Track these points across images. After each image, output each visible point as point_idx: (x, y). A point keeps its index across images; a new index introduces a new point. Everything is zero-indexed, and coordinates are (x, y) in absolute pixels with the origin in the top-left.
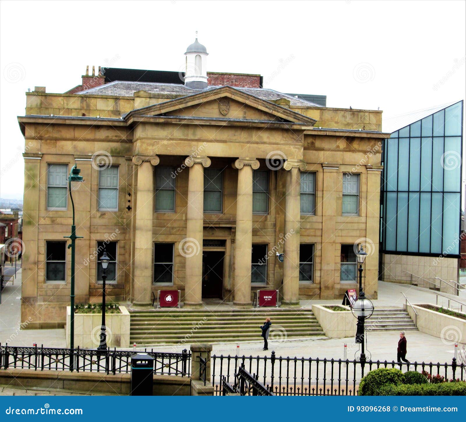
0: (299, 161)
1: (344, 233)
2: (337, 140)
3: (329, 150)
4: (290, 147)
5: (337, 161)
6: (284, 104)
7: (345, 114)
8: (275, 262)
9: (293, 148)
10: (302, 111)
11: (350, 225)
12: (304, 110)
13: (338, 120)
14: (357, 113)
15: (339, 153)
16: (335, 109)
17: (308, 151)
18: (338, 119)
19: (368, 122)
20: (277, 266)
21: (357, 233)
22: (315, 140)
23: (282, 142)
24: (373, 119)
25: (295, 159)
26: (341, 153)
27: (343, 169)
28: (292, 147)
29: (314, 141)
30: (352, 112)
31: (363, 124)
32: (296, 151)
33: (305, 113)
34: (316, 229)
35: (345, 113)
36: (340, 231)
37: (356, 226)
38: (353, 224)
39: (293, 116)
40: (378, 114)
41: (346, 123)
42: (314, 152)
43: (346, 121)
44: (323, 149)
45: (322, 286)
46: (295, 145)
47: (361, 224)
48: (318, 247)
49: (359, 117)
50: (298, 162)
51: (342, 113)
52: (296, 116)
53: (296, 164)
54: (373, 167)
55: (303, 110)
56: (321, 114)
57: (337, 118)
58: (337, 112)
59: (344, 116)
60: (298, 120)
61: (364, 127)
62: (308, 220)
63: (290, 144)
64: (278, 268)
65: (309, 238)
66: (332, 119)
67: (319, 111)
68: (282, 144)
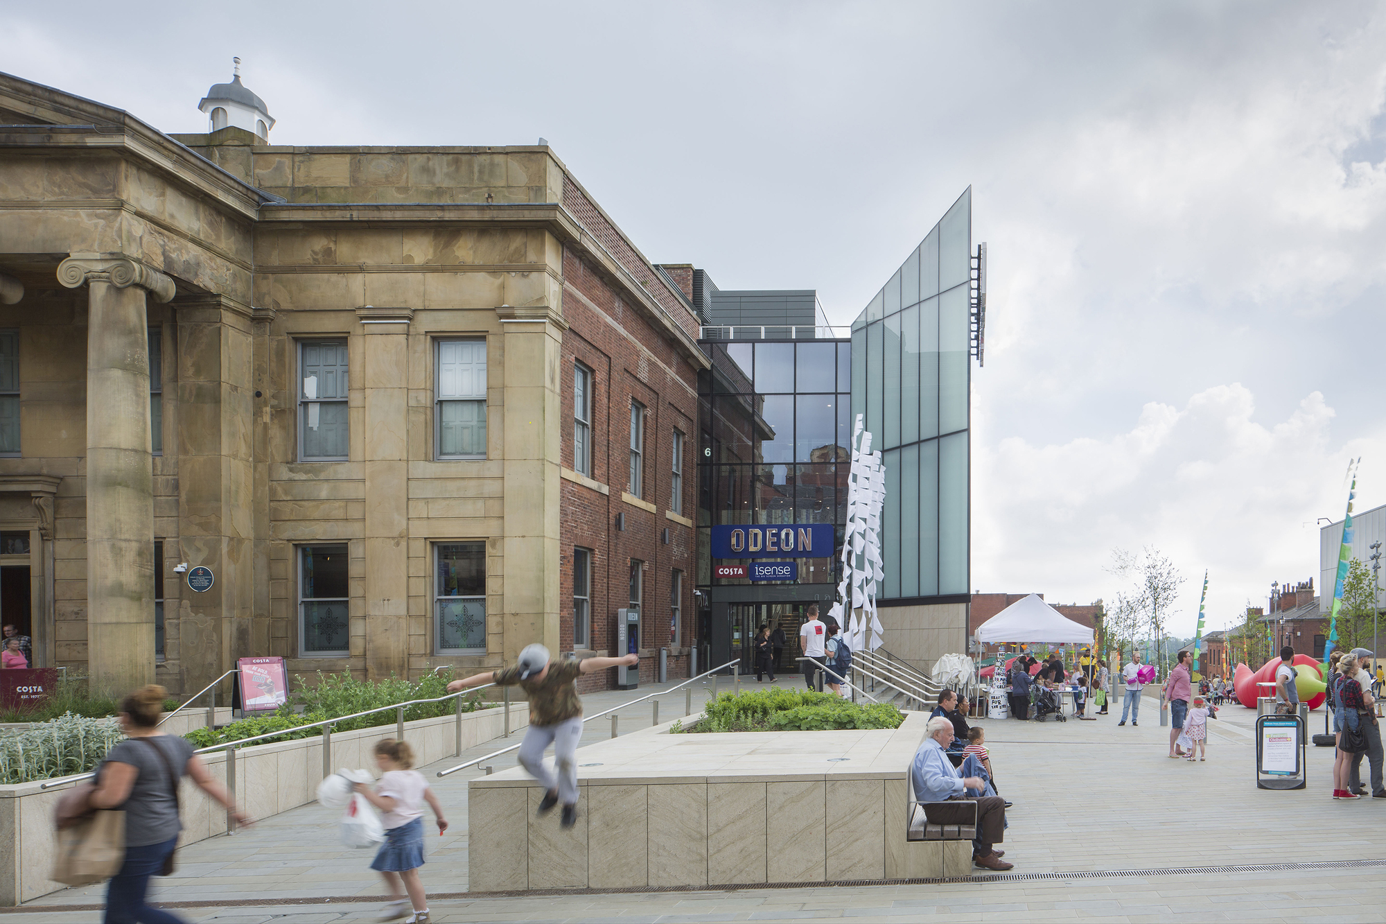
0: (108, 257)
1: (436, 510)
2: (405, 240)
3: (381, 269)
4: (77, 215)
5: (406, 302)
6: (236, 143)
7: (431, 163)
8: (181, 592)
9: (89, 215)
10: (293, 162)
11: (452, 485)
12: (301, 158)
13: (407, 182)
14: (467, 157)
15: (411, 276)
16: (394, 150)
17: (315, 276)
18: (407, 177)
19: (503, 183)
20: (186, 602)
21: (478, 508)
22: (335, 242)
23: (49, 198)
24: (518, 173)
25: (95, 251)
26: (420, 276)
27: (426, 323)
28: (82, 213)
29: (332, 245)
30: (451, 157)
31: (486, 189)
32: (96, 226)
33: (302, 167)
34: (348, 500)
35: (429, 159)
36: (421, 504)
37: (472, 488)
38: (465, 483)
39: (48, 104)
40: (533, 157)
41: (430, 188)
42: (334, 277)
43: (433, 184)
44: (361, 269)
45: (370, 664)
46: (92, 206)
47: (490, 481)
48: (355, 552)
49: (476, 169)
50: (106, 260)
51: (421, 159)
52: (56, 102)
53: (99, 267)
54: (518, 312)
55: (297, 159)
56: (355, 169)
57: (405, 176)
58: (404, 157)
59: (426, 170)
60: (69, 114)
61: (490, 196)
62: (322, 476)
63: (74, 205)
64: (189, 609)
65: (327, 525)
66: (390, 179)
67: (348, 158)
68: (49, 205)
